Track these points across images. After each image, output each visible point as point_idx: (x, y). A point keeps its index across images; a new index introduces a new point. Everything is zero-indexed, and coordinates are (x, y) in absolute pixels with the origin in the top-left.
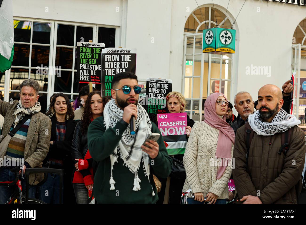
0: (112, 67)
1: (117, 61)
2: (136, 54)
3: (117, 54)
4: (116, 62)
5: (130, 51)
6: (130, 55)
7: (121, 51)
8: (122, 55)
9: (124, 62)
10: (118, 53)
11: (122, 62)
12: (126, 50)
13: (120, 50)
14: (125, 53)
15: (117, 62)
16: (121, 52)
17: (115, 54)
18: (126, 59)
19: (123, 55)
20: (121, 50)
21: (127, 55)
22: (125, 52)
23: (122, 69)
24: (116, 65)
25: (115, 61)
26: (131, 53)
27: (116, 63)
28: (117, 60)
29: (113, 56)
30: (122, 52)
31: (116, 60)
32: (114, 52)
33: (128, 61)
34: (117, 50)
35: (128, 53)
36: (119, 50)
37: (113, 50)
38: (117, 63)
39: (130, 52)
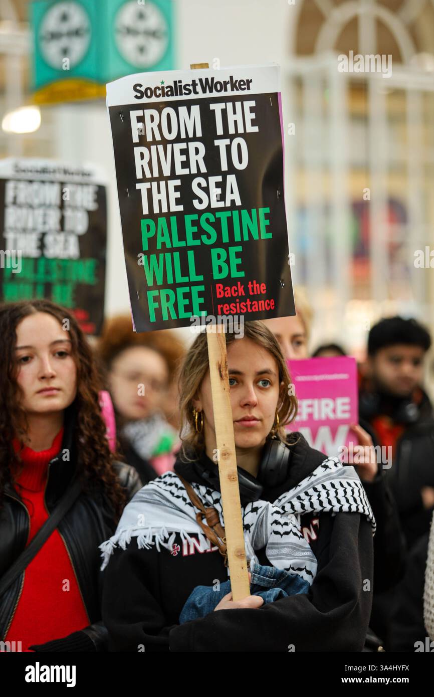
0: (167, 172)
1: (188, 140)
2: (276, 94)
3: (188, 104)
4: (183, 146)
5: (249, 82)
6: (253, 103)
7: (209, 85)
8: (212, 106)
9: (227, 141)
10: (192, 96)
11: (217, 142)
12: (231, 78)
13: (201, 80)
14: (229, 93)
15: (192, 146)
16: (204, 91)
17: (175, 105)
18: (236, 122)
19: (217, 108)
20: (207, 79)
21: (238, 104)
22: (226, 90)
23: (219, 179)
24: (184, 158)
25: (178, 140)
26: (255, 90)
27: (184, 152)
28: (191, 135)
29: (168, 116)
30: (211, 91)
31: (183, 136)
32: (172, 95)
33: (245, 136)
34: (183, 84)
35: (240, 93)
36: (198, 82)
37: (165, 85)
38: (192, 152)
39: (249, 88)
